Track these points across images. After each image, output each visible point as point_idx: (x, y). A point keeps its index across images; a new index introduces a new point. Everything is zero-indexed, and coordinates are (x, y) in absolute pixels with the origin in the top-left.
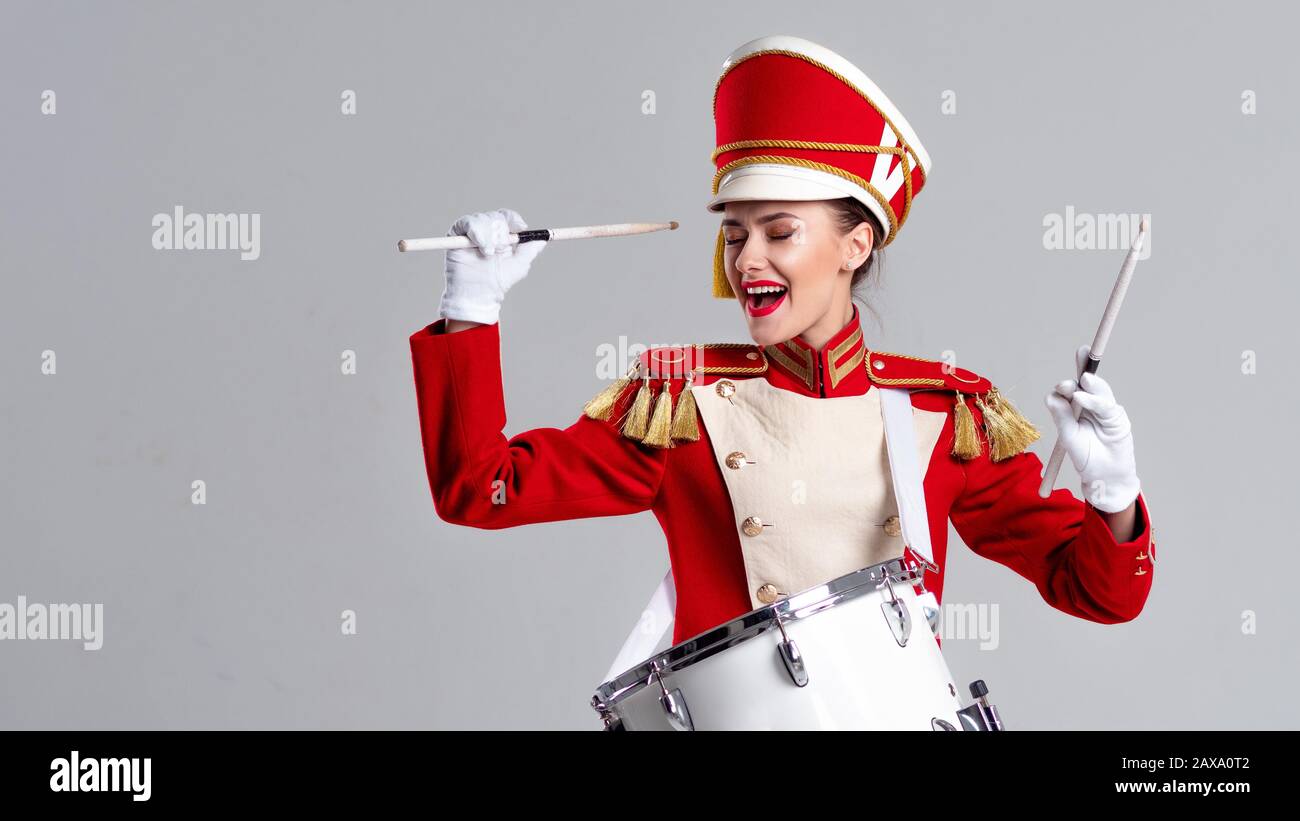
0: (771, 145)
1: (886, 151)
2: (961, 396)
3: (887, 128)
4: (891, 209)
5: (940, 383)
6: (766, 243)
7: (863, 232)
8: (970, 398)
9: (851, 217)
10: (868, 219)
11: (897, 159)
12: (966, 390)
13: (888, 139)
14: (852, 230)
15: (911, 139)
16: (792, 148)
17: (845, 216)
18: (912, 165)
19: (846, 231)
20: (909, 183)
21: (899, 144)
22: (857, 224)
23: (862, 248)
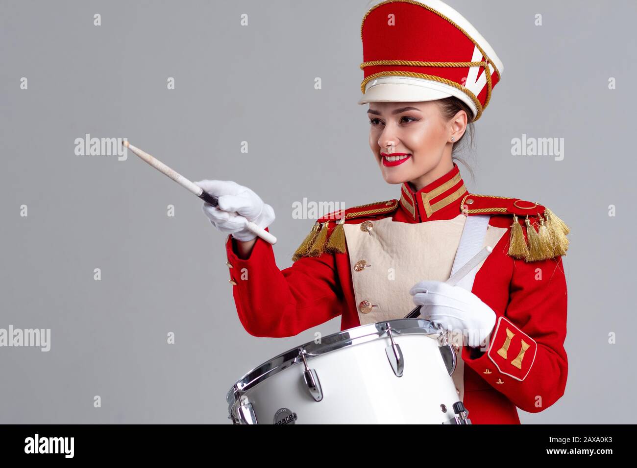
0: (400, 64)
1: (475, 65)
2: (516, 218)
3: (476, 49)
4: (478, 101)
5: (504, 210)
6: (398, 127)
7: (461, 116)
8: (522, 218)
9: (453, 108)
10: (464, 108)
11: (482, 69)
12: (520, 214)
13: (477, 57)
14: (454, 116)
15: (491, 55)
16: (414, 66)
17: (449, 108)
18: (492, 71)
19: (451, 117)
20: (490, 83)
21: (484, 59)
22: (456, 112)
23: (460, 127)
